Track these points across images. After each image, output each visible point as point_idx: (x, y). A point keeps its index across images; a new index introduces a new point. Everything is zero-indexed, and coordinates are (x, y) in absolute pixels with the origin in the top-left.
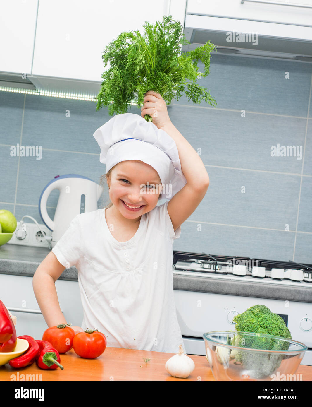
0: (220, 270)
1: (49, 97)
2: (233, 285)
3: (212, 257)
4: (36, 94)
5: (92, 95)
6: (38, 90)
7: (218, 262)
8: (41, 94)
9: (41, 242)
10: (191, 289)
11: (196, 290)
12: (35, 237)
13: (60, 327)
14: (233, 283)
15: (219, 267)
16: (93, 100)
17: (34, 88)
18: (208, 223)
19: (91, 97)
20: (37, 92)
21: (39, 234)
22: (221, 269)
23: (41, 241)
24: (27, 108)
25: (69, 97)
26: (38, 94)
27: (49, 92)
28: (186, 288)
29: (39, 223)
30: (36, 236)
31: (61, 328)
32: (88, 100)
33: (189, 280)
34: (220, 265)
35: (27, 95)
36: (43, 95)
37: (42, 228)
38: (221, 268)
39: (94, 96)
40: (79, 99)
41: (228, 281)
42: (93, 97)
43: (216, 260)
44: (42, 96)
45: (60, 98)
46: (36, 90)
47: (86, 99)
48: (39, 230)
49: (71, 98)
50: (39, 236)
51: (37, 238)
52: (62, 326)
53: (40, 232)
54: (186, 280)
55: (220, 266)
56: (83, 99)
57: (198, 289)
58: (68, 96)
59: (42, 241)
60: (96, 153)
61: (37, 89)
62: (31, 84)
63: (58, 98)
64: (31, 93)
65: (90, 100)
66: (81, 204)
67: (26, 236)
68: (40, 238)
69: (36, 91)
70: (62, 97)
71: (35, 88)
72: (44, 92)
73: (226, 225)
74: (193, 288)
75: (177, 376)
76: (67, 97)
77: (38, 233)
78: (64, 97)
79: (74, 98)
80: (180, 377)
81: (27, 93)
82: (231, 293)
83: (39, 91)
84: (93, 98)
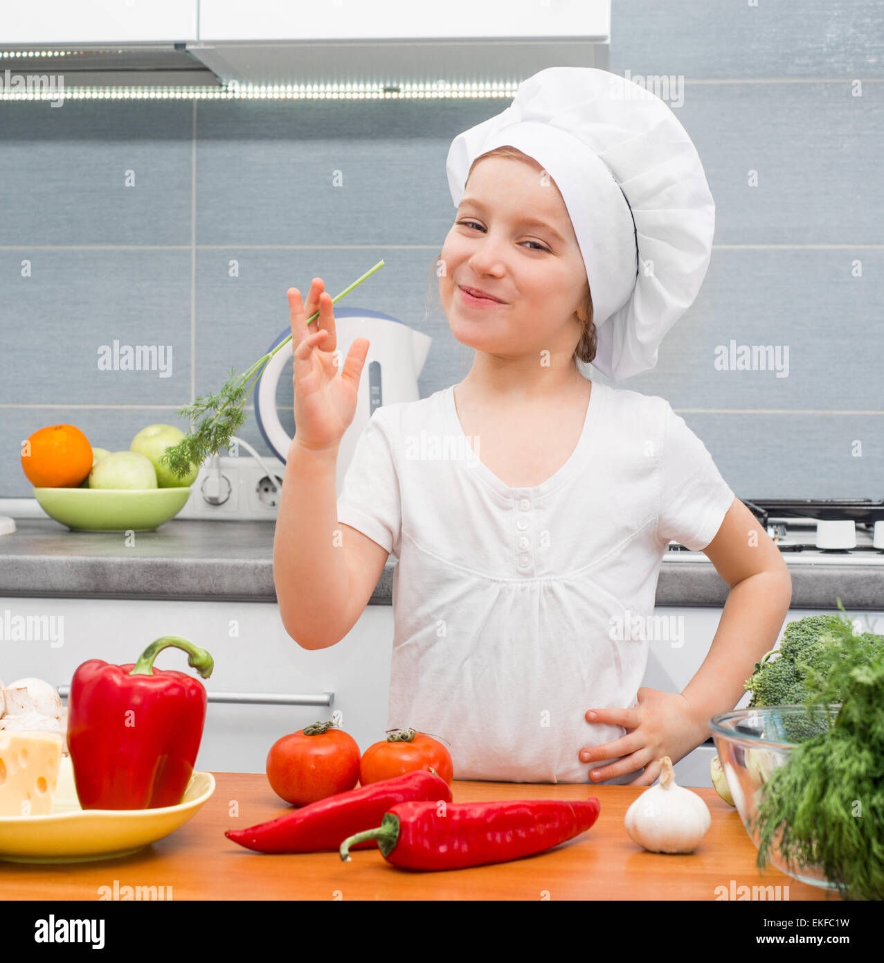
0: (780, 540)
1: (259, 100)
2: (817, 579)
3: (756, 505)
4: (223, 96)
5: (378, 84)
6: (227, 86)
7: (771, 520)
8: (237, 96)
9: (272, 507)
10: (695, 599)
11: (711, 603)
12: (255, 495)
13: (309, 733)
14: (816, 572)
15: (776, 533)
16: (381, 96)
17: (216, 82)
18: (741, 411)
19: (375, 87)
20: (227, 91)
21: (265, 486)
22: (784, 538)
23: (274, 504)
24: (202, 137)
25: (316, 96)
26: (230, 96)
27: (260, 86)
28: (682, 598)
29: (262, 454)
30: (258, 490)
31: (314, 734)
32: (368, 96)
33: (685, 574)
34: (779, 527)
35: (200, 101)
36: (244, 96)
37: (271, 467)
38: (785, 535)
39: (385, 83)
40: (342, 96)
41: (803, 568)
42: (382, 86)
43: (763, 511)
44: (240, 100)
45: (292, 100)
46: (221, 86)
47: (362, 96)
48: (263, 475)
49: (322, 96)
50: (266, 490)
51: (261, 498)
52: (315, 728)
53: (266, 480)
54: (678, 577)
55: (779, 529)
56: (355, 96)
57: (717, 599)
58: (313, 93)
59: (276, 503)
60: (405, 244)
61: (224, 84)
62: (206, 69)
63: (286, 100)
64: (211, 96)
65: (375, 96)
66: (371, 390)
67: (229, 492)
68: (270, 497)
69: (224, 88)
70: (296, 96)
71: (218, 80)
72: (244, 88)
73: (797, 412)
74: (700, 597)
75: (665, 850)
76: (309, 96)
77: (261, 482)
78: (302, 96)
79: (329, 96)
80: (674, 850)
81: (198, 96)
82: (813, 602)
83: (230, 88)
84: (381, 91)
